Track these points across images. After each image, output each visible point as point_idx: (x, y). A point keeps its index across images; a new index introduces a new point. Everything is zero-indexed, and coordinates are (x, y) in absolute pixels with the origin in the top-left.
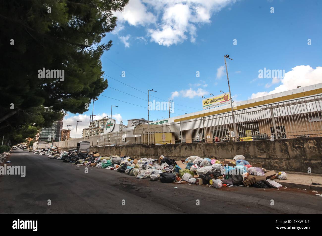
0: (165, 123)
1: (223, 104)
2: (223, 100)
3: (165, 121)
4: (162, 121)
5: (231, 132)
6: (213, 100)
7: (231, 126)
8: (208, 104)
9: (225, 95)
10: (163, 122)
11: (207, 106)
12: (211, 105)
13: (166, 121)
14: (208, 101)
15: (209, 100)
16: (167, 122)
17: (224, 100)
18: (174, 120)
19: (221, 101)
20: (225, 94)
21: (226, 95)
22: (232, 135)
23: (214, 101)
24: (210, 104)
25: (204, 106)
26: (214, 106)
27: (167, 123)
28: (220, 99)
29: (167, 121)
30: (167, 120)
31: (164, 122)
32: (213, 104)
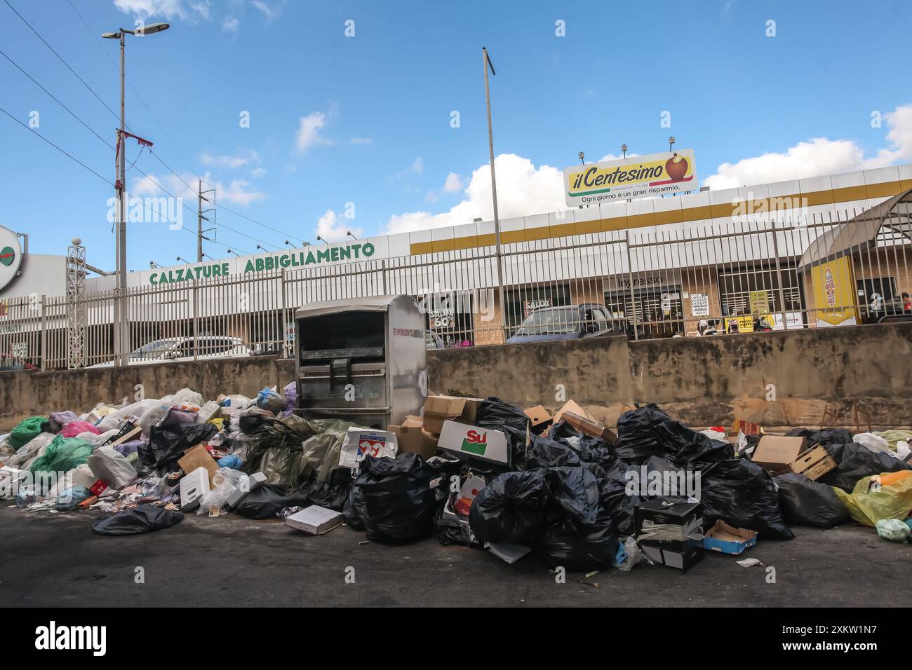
0: (357, 256)
1: (663, 190)
2: (665, 176)
3: (356, 247)
4: (334, 250)
5: (693, 296)
6: (616, 173)
7: (693, 277)
8: (594, 188)
9: (673, 158)
10: (346, 253)
11: (587, 196)
12: (608, 190)
13: (360, 250)
14: (592, 177)
15: (598, 174)
16: (368, 255)
17: (670, 179)
18: (412, 246)
19: (654, 179)
20: (675, 155)
21: (677, 160)
22: (694, 309)
23: (620, 177)
24: (602, 187)
25: (572, 193)
26: (619, 195)
27: (371, 258)
28: (648, 170)
29: (368, 250)
30: (368, 245)
31: (353, 252)
32: (615, 187)
